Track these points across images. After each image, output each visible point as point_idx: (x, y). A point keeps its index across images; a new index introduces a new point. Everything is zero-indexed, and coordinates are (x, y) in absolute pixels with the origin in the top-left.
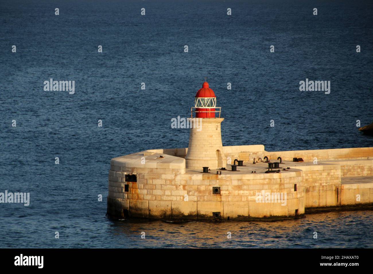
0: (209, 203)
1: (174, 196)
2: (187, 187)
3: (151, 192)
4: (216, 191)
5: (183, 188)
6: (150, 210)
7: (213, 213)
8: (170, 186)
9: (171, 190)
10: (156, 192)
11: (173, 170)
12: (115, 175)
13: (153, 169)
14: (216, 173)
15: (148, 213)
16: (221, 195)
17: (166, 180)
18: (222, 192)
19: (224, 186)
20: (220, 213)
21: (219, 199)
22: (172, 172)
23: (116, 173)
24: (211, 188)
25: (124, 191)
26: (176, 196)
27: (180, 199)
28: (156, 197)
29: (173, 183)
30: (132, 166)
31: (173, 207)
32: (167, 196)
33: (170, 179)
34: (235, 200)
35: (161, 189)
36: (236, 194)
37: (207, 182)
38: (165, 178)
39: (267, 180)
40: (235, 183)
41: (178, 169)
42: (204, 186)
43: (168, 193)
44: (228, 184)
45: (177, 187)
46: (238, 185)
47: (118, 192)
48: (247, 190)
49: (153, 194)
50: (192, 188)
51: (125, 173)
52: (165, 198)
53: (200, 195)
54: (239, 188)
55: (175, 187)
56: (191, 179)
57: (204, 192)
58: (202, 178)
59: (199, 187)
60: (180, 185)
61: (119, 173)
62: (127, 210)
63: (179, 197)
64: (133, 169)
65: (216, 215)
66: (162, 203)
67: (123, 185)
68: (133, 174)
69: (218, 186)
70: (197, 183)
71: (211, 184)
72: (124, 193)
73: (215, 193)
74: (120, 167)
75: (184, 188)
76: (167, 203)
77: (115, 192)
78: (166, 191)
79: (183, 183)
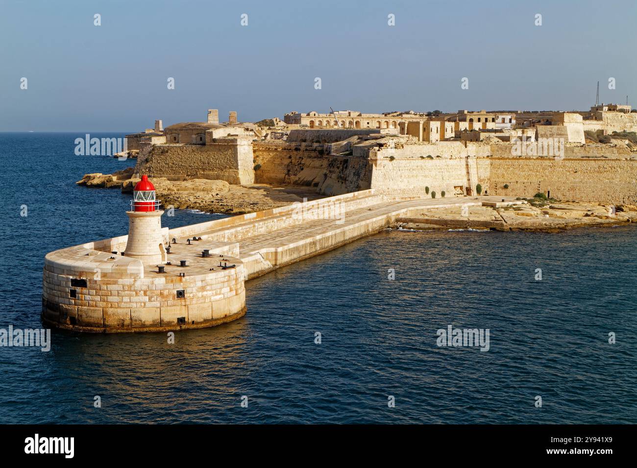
0: (173, 308)
1: (133, 302)
2: (148, 293)
3: (106, 299)
4: (181, 294)
6: (105, 320)
7: (178, 319)
8: (128, 292)
9: (130, 296)
10: (110, 299)
11: (131, 274)
12: (56, 278)
13: (107, 273)
14: (179, 275)
15: (102, 322)
16: (185, 299)
17: (124, 285)
18: (186, 295)
19: (189, 289)
20: (184, 318)
21: (183, 303)
22: (131, 277)
23: (57, 276)
24: (175, 292)
25: (69, 297)
26: (136, 302)
27: (141, 305)
28: (111, 305)
29: (132, 289)
30: (79, 270)
31: (133, 315)
32: (125, 302)
33: (129, 284)
34: (199, 302)
35: (118, 296)
36: (200, 296)
37: (170, 286)
38: (123, 283)
39: (227, 277)
40: (199, 284)
41: (137, 274)
42: (167, 291)
43: (126, 299)
44: (192, 286)
45: (136, 293)
46: (202, 287)
47: (61, 297)
48: (210, 291)
49: (108, 301)
50: (154, 293)
51: (71, 277)
52: (122, 305)
53: (164, 300)
54: (203, 289)
55: (134, 293)
56: (153, 283)
57: (167, 296)
58: (165, 282)
59: (162, 292)
60: (140, 291)
61: (62, 277)
62: (74, 318)
63: (140, 303)
64: (81, 273)
65: (181, 320)
66: (120, 311)
67: (68, 290)
68: (82, 278)
69: (182, 289)
70: (159, 287)
71: (175, 287)
72: (70, 299)
73: (179, 297)
74: (63, 270)
75: (145, 294)
76: (125, 310)
77: (56, 296)
78: (124, 298)
79: (145, 288)
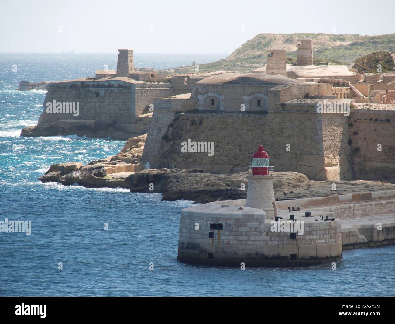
0: (288, 246)
1: (258, 241)
2: (269, 234)
3: (237, 238)
4: (293, 236)
5: (266, 234)
6: (237, 253)
7: (291, 255)
8: (255, 233)
9: (256, 236)
10: (241, 238)
11: (257, 219)
13: (238, 219)
15: (235, 256)
16: (297, 240)
17: (251, 228)
18: (297, 237)
20: (296, 255)
21: (295, 243)
22: (257, 221)
24: (289, 234)
25: (208, 237)
26: (260, 241)
28: (241, 242)
29: (257, 230)
30: (217, 216)
31: (258, 250)
32: (252, 241)
33: (255, 227)
34: (307, 243)
35: (247, 236)
36: (308, 239)
38: (251, 226)
40: (307, 229)
41: (261, 219)
42: (284, 233)
43: (253, 238)
45: (260, 234)
46: (309, 231)
47: (201, 238)
48: (315, 235)
49: (239, 239)
50: (274, 234)
51: (210, 223)
52: (250, 243)
53: (281, 239)
54: (310, 233)
57: (284, 237)
59: (279, 233)
60: (263, 232)
61: (202, 223)
62: (212, 254)
63: (263, 242)
64: (218, 219)
65: (294, 256)
66: (248, 247)
67: (207, 233)
68: (219, 222)
69: (295, 232)
72: (208, 239)
73: (292, 238)
74: (203, 217)
76: (252, 247)
77: (196, 238)
78: (251, 237)
79: (266, 230)
